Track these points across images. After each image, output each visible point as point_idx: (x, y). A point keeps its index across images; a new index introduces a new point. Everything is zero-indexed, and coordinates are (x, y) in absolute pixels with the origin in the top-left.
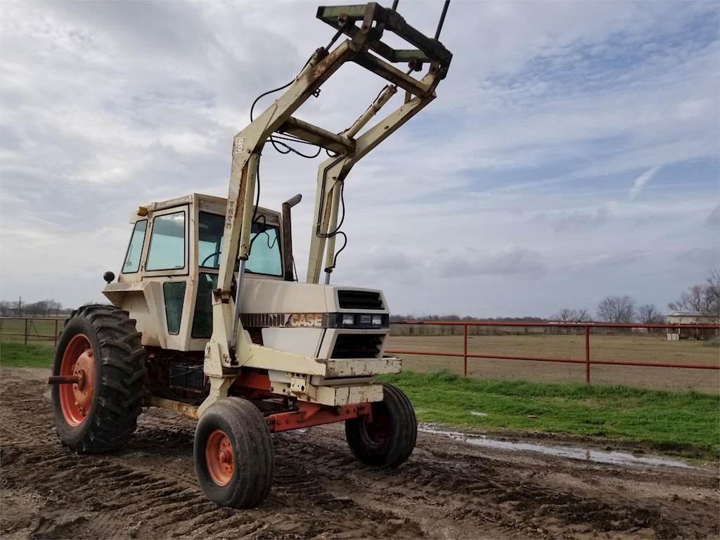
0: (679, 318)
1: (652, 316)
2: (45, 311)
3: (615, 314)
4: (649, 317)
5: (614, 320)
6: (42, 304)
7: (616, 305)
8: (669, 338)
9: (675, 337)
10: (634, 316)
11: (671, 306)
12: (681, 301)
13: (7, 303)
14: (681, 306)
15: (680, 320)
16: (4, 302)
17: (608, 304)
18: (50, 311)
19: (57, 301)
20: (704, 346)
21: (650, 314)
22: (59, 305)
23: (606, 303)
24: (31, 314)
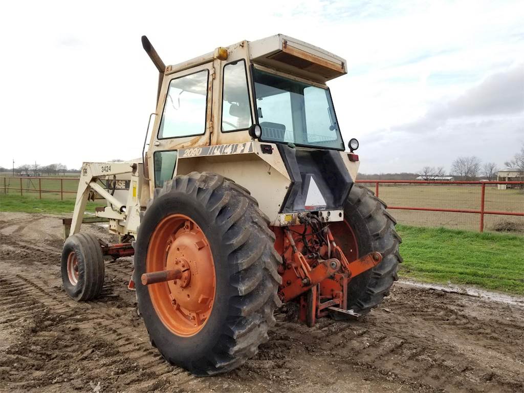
0: (507, 173)
1: (493, 172)
2: (56, 171)
3: (465, 169)
4: (491, 172)
5: (464, 175)
6: (53, 166)
7: (466, 164)
8: (499, 188)
9: (503, 187)
10: (479, 172)
11: (507, 164)
12: (515, 160)
13: (29, 166)
14: (514, 164)
15: (508, 175)
16: (26, 165)
17: (460, 163)
18: (59, 171)
19: (63, 164)
20: (518, 194)
21: (491, 170)
22: (65, 167)
23: (458, 162)
24: (46, 173)
